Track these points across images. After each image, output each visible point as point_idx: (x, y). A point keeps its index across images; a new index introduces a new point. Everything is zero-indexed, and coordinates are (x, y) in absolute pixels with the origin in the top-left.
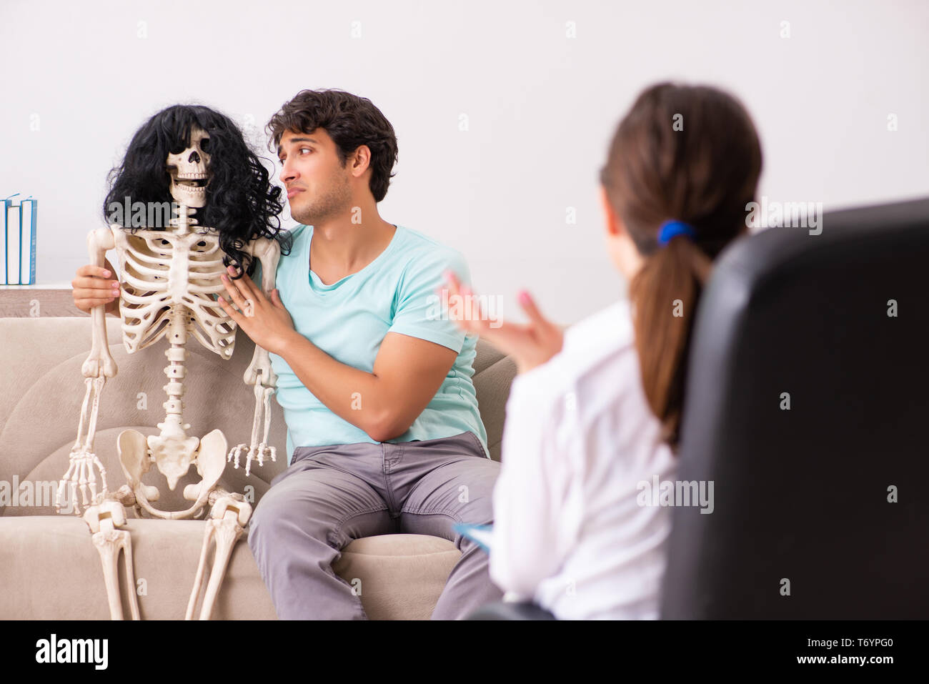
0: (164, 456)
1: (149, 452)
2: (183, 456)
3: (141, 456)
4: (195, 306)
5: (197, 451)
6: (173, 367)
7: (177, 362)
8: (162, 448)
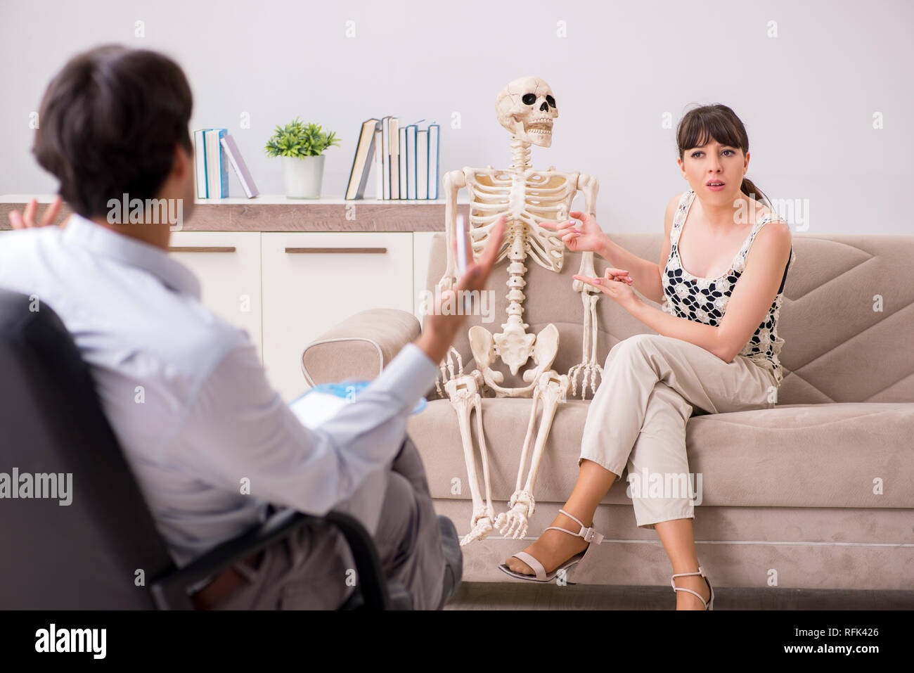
0: (507, 349)
1: (495, 346)
2: (521, 350)
3: (488, 348)
4: (531, 221)
5: (534, 344)
6: (514, 278)
7: (517, 274)
8: (504, 342)
